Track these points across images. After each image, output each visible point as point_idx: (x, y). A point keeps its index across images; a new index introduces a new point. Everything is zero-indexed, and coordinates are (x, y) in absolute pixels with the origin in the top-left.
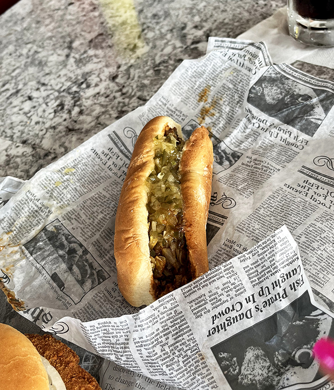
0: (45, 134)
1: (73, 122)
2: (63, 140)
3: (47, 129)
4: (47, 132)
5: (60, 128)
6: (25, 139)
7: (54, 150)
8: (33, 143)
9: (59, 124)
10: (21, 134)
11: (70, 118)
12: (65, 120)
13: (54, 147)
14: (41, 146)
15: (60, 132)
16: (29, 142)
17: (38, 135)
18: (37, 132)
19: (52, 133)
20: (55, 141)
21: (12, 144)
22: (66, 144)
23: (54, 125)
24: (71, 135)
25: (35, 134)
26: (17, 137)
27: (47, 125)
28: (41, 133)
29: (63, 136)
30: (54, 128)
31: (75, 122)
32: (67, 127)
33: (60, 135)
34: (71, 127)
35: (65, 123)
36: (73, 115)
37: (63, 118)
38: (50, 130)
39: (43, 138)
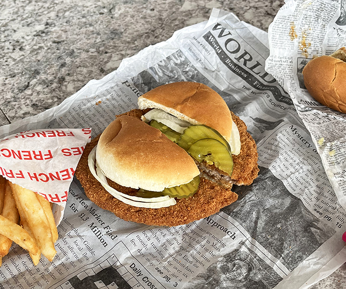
0: (248, 10)
1: (272, 10)
2: (261, 18)
3: (251, 7)
4: (250, 9)
5: (261, 10)
6: (232, 7)
7: (253, 22)
8: (237, 12)
9: (261, 7)
10: (230, 4)
11: (271, 6)
12: (266, 6)
13: (253, 20)
14: (243, 16)
15: (260, 12)
16: (235, 10)
17: (243, 8)
18: (243, 6)
19: (254, 11)
20: (255, 17)
21: (222, 7)
22: (263, 22)
23: (257, 6)
24: (268, 17)
25: (241, 7)
26: (227, 4)
27: (252, 5)
28: (245, 8)
29: (262, 16)
30: (257, 8)
31: (274, 10)
32: (266, 11)
33: (260, 14)
34: (269, 12)
35: (266, 8)
36: (273, 5)
37: (265, 5)
38: (253, 9)
39: (246, 12)
